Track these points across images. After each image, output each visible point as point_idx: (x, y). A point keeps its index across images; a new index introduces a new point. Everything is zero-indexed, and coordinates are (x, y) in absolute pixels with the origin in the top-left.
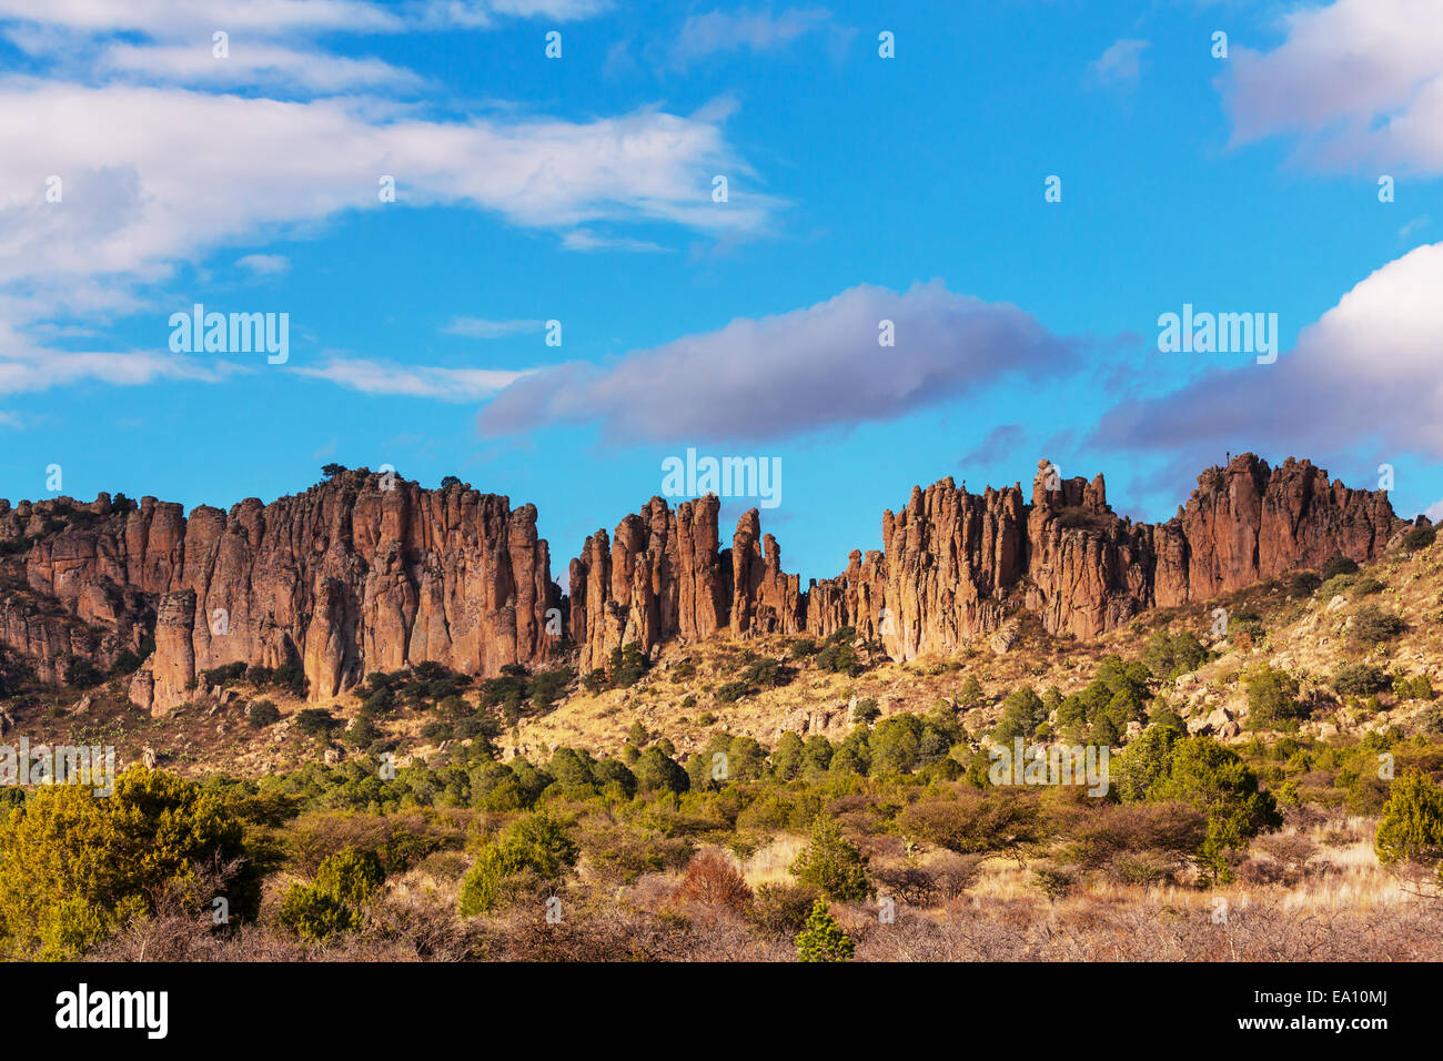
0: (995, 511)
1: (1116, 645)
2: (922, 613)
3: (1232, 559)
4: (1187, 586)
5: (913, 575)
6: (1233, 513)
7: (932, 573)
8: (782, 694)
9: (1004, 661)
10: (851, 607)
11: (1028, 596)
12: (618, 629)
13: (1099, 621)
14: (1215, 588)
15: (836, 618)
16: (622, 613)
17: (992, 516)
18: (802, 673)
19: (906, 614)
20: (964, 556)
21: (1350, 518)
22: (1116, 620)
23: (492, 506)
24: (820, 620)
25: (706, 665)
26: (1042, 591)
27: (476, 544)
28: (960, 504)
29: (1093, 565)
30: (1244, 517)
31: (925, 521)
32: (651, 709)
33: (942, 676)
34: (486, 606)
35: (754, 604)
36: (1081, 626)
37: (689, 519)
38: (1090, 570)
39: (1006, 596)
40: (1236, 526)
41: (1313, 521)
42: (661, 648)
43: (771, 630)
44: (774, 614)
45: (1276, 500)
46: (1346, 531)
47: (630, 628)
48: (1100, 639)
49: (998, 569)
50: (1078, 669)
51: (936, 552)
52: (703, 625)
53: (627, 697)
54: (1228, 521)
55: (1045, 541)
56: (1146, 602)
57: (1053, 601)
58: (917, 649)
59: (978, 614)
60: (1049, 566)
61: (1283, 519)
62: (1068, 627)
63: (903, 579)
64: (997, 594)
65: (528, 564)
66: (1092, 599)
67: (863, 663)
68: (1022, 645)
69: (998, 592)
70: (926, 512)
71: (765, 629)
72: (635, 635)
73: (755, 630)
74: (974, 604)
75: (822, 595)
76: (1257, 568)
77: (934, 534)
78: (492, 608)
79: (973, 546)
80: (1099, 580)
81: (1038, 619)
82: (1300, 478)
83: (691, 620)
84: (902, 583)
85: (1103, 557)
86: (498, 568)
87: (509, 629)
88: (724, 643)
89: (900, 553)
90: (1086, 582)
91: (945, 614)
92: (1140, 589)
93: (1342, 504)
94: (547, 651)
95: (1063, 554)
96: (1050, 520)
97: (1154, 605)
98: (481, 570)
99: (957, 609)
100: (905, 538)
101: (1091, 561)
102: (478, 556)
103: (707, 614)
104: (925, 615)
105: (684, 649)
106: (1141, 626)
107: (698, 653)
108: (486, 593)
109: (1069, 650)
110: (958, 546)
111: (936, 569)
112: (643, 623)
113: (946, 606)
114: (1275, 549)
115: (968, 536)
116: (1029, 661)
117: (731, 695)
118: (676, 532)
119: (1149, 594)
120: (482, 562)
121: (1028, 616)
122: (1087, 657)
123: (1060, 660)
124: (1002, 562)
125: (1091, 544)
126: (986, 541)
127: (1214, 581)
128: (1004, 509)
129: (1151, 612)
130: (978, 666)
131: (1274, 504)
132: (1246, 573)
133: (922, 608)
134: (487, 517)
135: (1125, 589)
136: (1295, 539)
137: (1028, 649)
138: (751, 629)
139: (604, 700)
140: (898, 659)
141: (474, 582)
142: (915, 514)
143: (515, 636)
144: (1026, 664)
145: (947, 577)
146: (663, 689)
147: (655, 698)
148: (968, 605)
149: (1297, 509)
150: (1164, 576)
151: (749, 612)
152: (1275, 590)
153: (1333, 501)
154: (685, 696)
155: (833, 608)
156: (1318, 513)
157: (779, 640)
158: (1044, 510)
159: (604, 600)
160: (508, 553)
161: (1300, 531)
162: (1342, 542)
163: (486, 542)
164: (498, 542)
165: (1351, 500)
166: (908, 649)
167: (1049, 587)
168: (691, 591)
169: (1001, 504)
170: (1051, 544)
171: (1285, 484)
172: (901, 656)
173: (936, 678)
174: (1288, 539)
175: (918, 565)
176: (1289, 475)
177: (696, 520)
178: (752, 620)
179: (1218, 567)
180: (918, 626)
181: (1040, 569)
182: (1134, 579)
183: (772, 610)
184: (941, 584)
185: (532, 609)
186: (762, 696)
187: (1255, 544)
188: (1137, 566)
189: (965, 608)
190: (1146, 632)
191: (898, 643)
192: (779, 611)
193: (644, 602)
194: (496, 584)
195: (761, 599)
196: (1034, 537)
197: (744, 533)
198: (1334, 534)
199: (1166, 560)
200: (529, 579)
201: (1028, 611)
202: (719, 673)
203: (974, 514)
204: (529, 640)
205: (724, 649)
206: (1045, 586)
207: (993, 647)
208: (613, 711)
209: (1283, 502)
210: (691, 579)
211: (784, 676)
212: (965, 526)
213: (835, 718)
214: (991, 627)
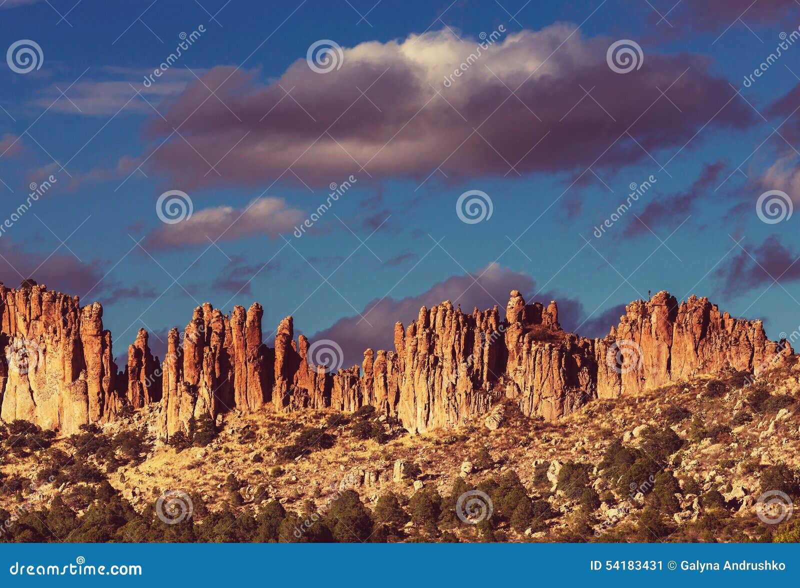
0: (483, 327)
1: (575, 426)
2: (431, 399)
3: (653, 366)
4: (620, 384)
5: (425, 371)
6: (654, 333)
7: (438, 370)
8: (330, 454)
9: (498, 436)
10: (366, 390)
11: (508, 388)
12: (191, 403)
13: (560, 408)
14: (640, 386)
15: (354, 398)
16: (193, 390)
17: (481, 331)
18: (339, 439)
19: (418, 399)
20: (462, 359)
21: (737, 340)
22: (572, 407)
23: (68, 304)
24: (341, 399)
25: (262, 431)
26: (517, 384)
27: (55, 332)
28: (458, 321)
29: (556, 368)
30: (661, 337)
31: (431, 333)
32: (230, 463)
33: (454, 445)
34: (64, 379)
35: (292, 386)
36: (547, 410)
37: (243, 323)
38: (554, 371)
39: (492, 388)
40: (656, 343)
41: (709, 341)
42: (223, 417)
43: (305, 406)
44: (307, 394)
45: (683, 325)
46: (733, 349)
47: (200, 402)
48: (563, 420)
49: (486, 368)
50: (553, 442)
51: (440, 355)
52: (253, 401)
53: (206, 454)
54: (650, 339)
55: (518, 349)
56: (591, 394)
57: (527, 393)
58: (426, 424)
59: (473, 400)
60: (523, 367)
61: (689, 338)
62: (538, 411)
63: (417, 373)
64: (486, 386)
65: (97, 348)
66: (555, 392)
67: (387, 433)
68: (508, 424)
69: (486, 385)
70: (431, 325)
71: (301, 405)
72: (204, 407)
73: (294, 406)
74: (470, 393)
75: (344, 381)
76: (669, 372)
77: (438, 342)
78: (69, 380)
79: (468, 350)
80: (560, 379)
81: (517, 405)
82: (701, 311)
83: (243, 397)
84: (416, 376)
85: (563, 363)
86: (73, 351)
87: (83, 397)
88: (272, 415)
89: (414, 355)
90: (551, 380)
91: (449, 400)
92: (587, 385)
93: (729, 329)
94: (112, 413)
95: (535, 360)
96: (523, 334)
97: (597, 397)
98: (59, 352)
99: (458, 397)
100: (417, 345)
101: (555, 365)
102: (57, 341)
103: (256, 393)
104: (433, 400)
105: (242, 418)
106: (592, 412)
107: (254, 422)
108: (64, 369)
109: (541, 428)
110: (457, 351)
111: (442, 367)
112: (210, 399)
113: (450, 394)
114: (683, 359)
115: (465, 344)
116: (516, 436)
117: (290, 454)
118: (231, 332)
119: (594, 390)
120: (60, 346)
121: (510, 403)
122: (556, 434)
123: (538, 435)
124: (488, 363)
125: (555, 353)
126: (477, 349)
127: (639, 380)
128: (489, 326)
129: (595, 401)
130: (478, 439)
131: (682, 328)
132: (662, 376)
133: (431, 395)
134: (64, 312)
135: (578, 385)
136: (697, 353)
137: (513, 427)
138: (291, 405)
139: (187, 455)
140: (412, 432)
141: (53, 361)
142: (424, 327)
143: (87, 401)
144: (515, 438)
145: (449, 373)
146: (233, 448)
147: (228, 454)
148: (466, 394)
149: (698, 332)
150: (604, 377)
151: (289, 392)
152: (686, 389)
153: (723, 327)
154: (253, 454)
155: (352, 391)
156: (713, 335)
157: (314, 413)
158: (518, 328)
159: (178, 381)
160: (80, 339)
161: (700, 347)
162: (730, 356)
163: (64, 331)
164: (73, 332)
165: (736, 327)
166: (420, 424)
167: (523, 383)
168: (244, 376)
169: (486, 322)
170: (524, 352)
171: (690, 314)
172: (414, 429)
173: (451, 447)
174: (691, 353)
175: (428, 364)
176: (693, 308)
177: (247, 324)
178: (292, 398)
179: (642, 371)
180: (428, 408)
181: (516, 370)
182: (584, 378)
183: (306, 391)
184: (445, 377)
185: (101, 382)
186: (312, 455)
187: (669, 355)
188: (585, 369)
189: (464, 396)
190: (596, 416)
191: (412, 419)
192: (310, 391)
193: (211, 383)
194: (72, 363)
195: (297, 382)
196: (511, 347)
197: (284, 334)
198: (725, 350)
199: (606, 365)
200: (98, 360)
201: (509, 400)
202: (274, 436)
203: (468, 329)
204: (98, 405)
205: (274, 419)
206: (520, 381)
207: (487, 425)
208: (199, 464)
209: (689, 328)
210: (244, 367)
211: (327, 442)
212: (463, 337)
213: (383, 474)
214: (482, 410)
